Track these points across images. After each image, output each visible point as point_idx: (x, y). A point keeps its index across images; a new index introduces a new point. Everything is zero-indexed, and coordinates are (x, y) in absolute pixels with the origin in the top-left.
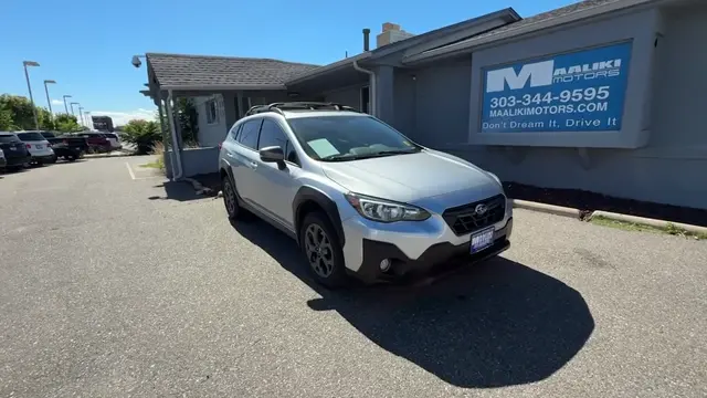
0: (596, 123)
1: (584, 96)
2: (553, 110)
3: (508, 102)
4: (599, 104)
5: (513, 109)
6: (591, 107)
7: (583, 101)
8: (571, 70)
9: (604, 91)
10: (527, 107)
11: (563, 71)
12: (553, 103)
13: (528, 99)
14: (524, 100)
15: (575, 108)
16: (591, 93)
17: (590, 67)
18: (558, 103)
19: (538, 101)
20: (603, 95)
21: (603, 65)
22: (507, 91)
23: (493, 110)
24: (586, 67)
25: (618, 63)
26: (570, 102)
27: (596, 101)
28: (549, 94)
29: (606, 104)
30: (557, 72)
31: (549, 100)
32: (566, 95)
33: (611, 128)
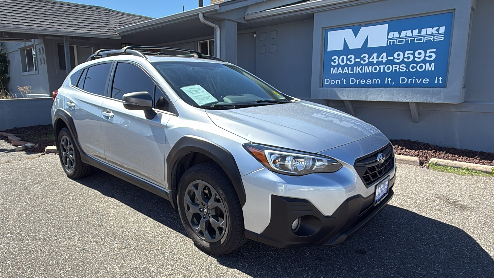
0: (426, 81)
1: (415, 57)
2: (388, 69)
3: (348, 60)
4: (428, 65)
5: (352, 66)
6: (421, 67)
7: (414, 61)
8: (403, 34)
9: (432, 54)
10: (365, 65)
11: (396, 34)
12: (388, 62)
13: (366, 59)
14: (362, 59)
15: (407, 68)
16: (421, 55)
17: (420, 32)
18: (392, 63)
19: (375, 61)
20: (430, 57)
21: (430, 31)
22: (346, 51)
23: (334, 67)
24: (416, 32)
25: (442, 29)
26: (403, 62)
27: (425, 62)
28: (384, 54)
29: (433, 64)
30: (391, 35)
31: (384, 60)
32: (399, 56)
33: (438, 86)
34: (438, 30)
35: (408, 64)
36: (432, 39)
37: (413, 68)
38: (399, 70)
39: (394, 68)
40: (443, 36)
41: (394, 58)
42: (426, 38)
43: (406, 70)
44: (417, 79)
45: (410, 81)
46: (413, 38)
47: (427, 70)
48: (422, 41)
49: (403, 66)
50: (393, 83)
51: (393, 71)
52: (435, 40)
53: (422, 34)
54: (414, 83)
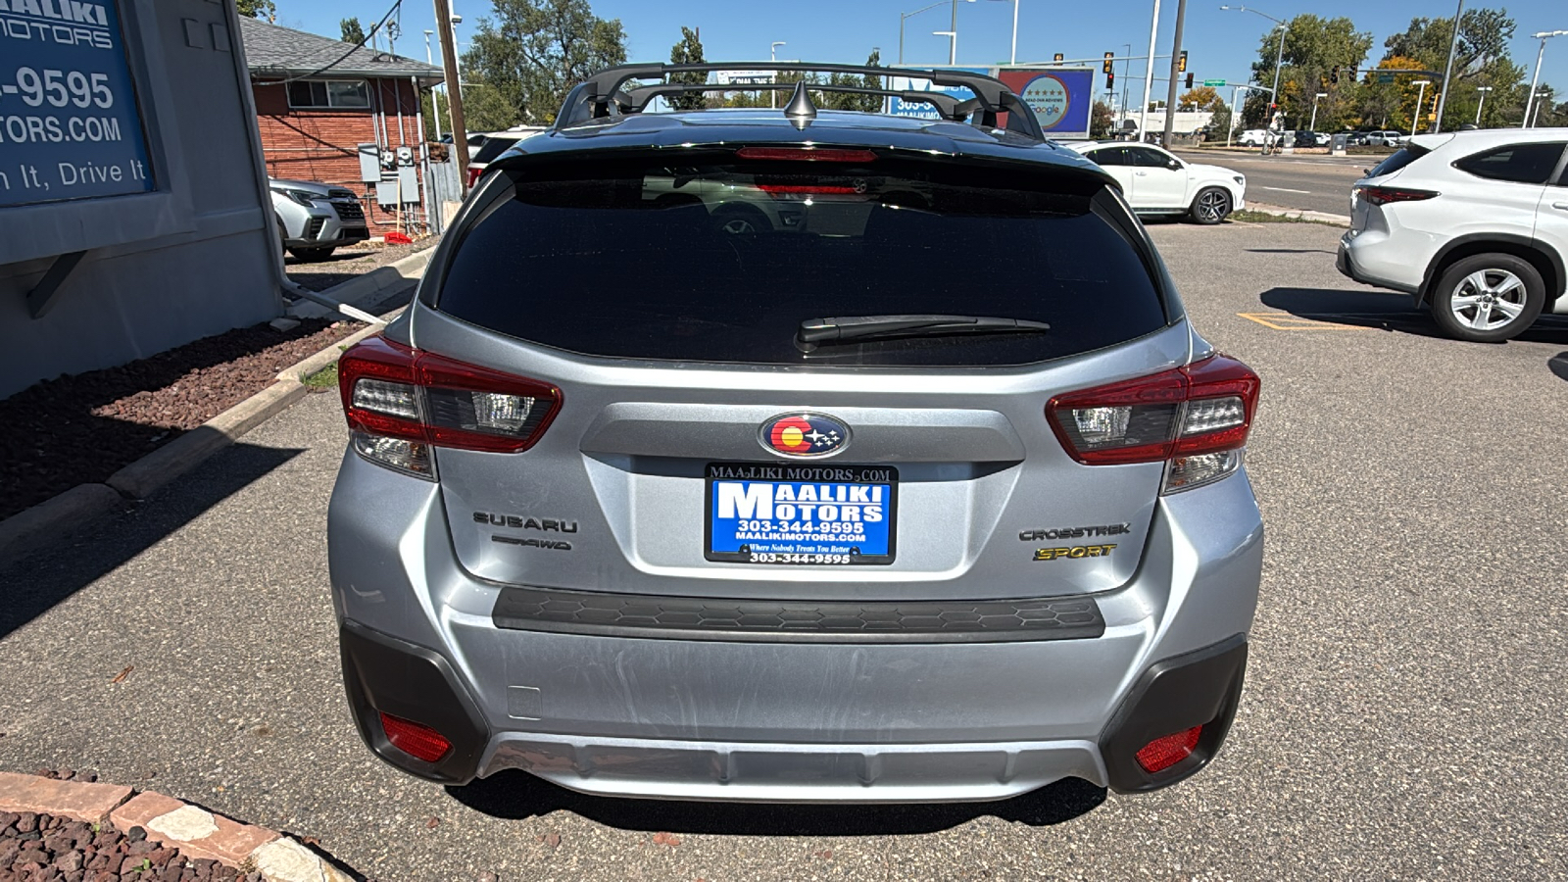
34: (93, 13)
35: (64, 114)
36: (89, 39)
37: (79, 130)
38: (47, 137)
39: (33, 130)
40: (107, 34)
41: (22, 92)
42: (78, 34)
43: (64, 139)
44: (97, 169)
45: (85, 172)
46: (47, 26)
47: (108, 139)
48: (71, 42)
49: (52, 123)
50: (46, 184)
51: (34, 139)
52: (98, 45)
53: (65, 18)
54: (94, 181)
